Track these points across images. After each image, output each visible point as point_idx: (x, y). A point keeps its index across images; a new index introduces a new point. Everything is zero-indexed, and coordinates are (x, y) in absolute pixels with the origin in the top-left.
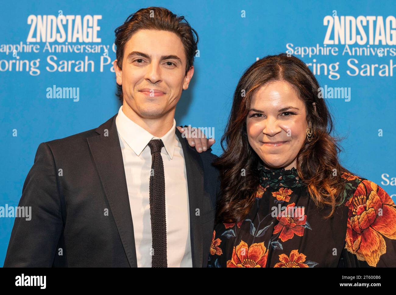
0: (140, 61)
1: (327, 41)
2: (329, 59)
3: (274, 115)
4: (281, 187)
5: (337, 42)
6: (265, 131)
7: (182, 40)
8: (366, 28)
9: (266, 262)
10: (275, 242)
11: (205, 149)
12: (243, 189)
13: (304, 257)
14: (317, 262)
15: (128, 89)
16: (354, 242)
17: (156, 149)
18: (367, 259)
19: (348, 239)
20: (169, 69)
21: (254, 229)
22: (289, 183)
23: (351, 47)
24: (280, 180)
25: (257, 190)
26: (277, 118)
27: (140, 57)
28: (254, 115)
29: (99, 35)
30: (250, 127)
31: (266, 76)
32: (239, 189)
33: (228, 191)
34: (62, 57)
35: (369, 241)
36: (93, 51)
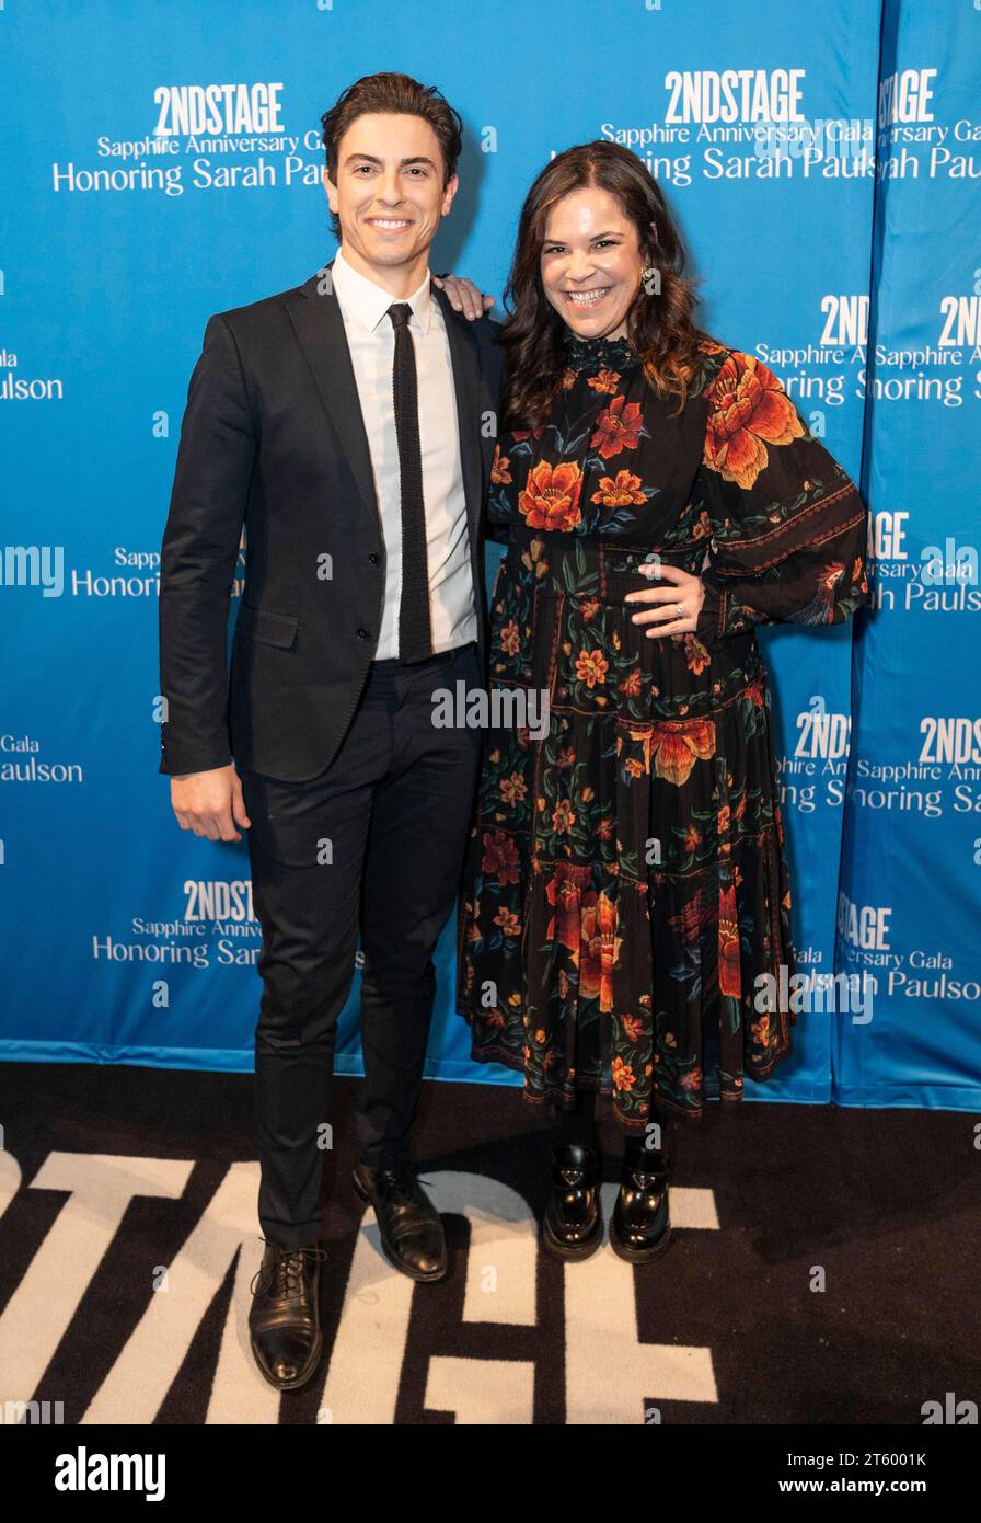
0: (365, 170)
1: (671, 118)
2: (672, 151)
3: (583, 249)
4: (602, 369)
5: (687, 120)
6: (568, 275)
7: (434, 128)
8: (737, 93)
9: (579, 491)
10: (594, 460)
11: (479, 313)
12: (541, 374)
13: (638, 481)
14: (657, 487)
15: (347, 219)
16: (717, 453)
17: (399, 322)
18: (737, 478)
19: (708, 449)
20: (418, 181)
21: (561, 441)
22: (615, 362)
23: (711, 126)
24: (600, 358)
25: (564, 376)
26: (589, 252)
27: (365, 163)
28: (551, 250)
29: (280, 118)
30: (545, 266)
31: (565, 184)
32: (535, 374)
33: (518, 378)
34: (220, 160)
35: (741, 450)
36: (272, 149)
